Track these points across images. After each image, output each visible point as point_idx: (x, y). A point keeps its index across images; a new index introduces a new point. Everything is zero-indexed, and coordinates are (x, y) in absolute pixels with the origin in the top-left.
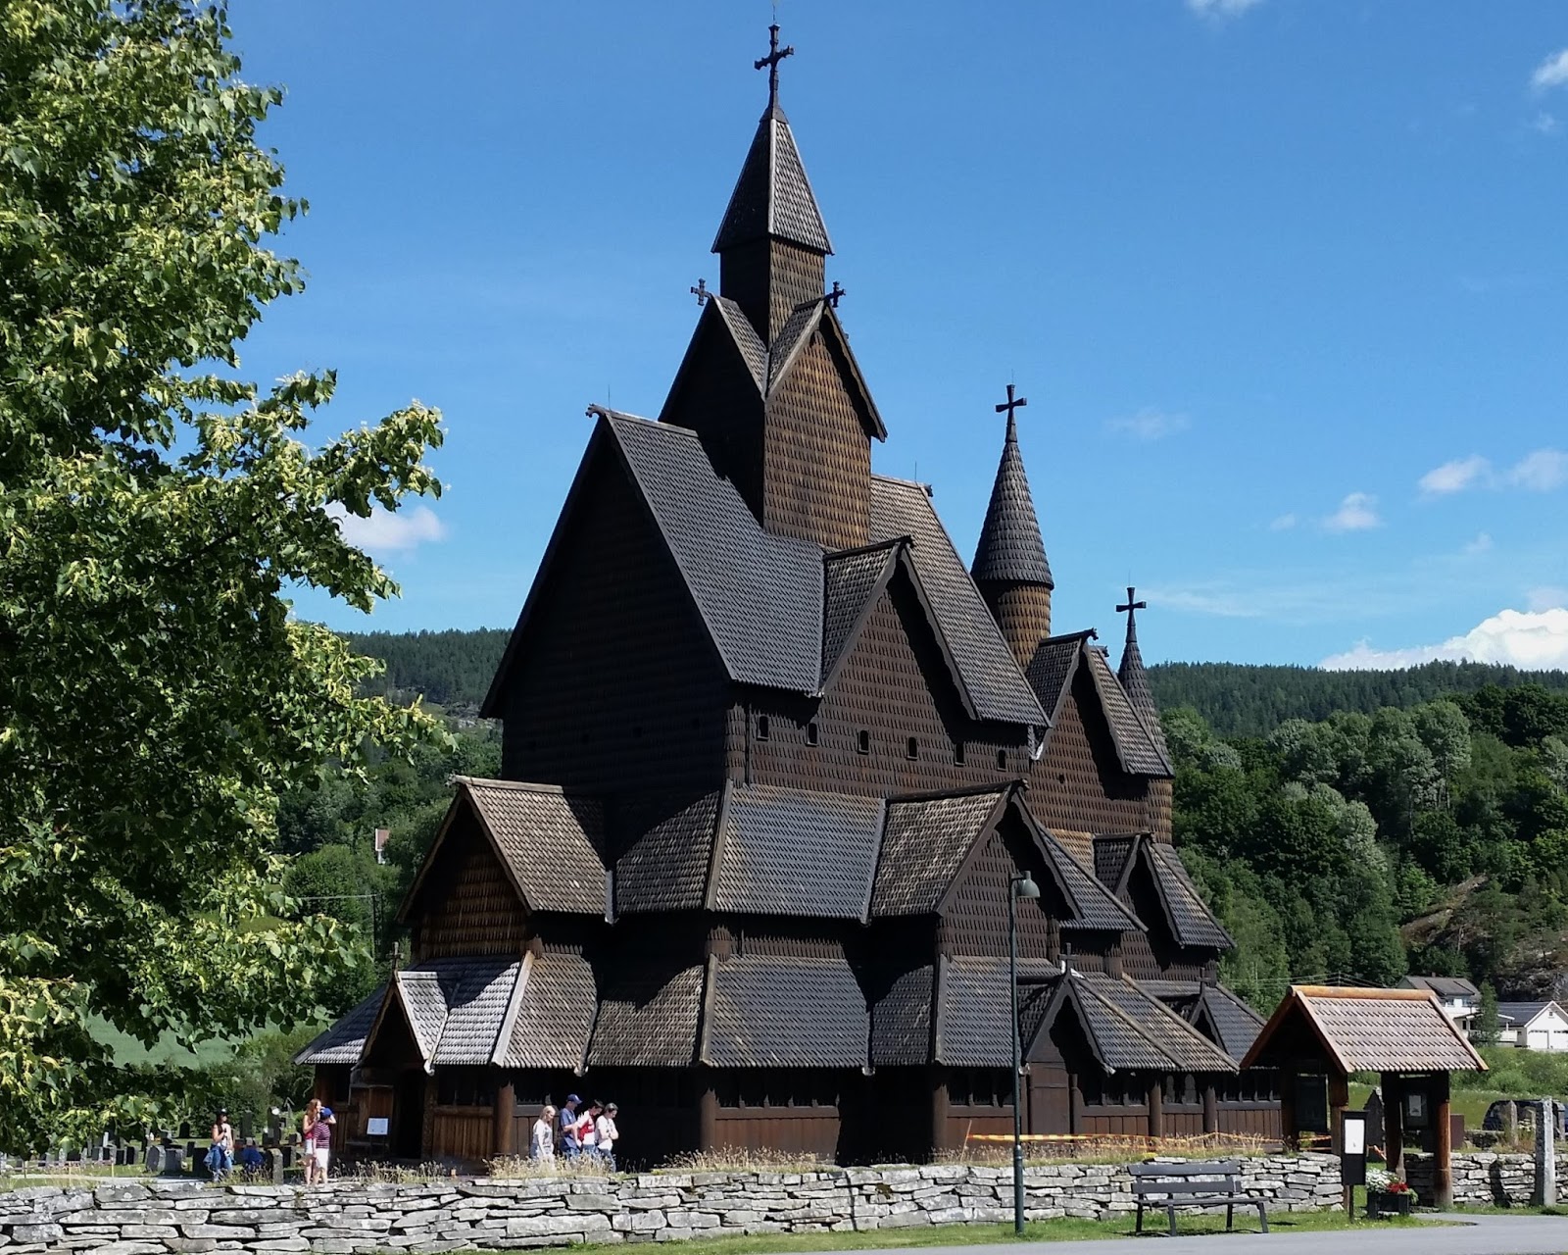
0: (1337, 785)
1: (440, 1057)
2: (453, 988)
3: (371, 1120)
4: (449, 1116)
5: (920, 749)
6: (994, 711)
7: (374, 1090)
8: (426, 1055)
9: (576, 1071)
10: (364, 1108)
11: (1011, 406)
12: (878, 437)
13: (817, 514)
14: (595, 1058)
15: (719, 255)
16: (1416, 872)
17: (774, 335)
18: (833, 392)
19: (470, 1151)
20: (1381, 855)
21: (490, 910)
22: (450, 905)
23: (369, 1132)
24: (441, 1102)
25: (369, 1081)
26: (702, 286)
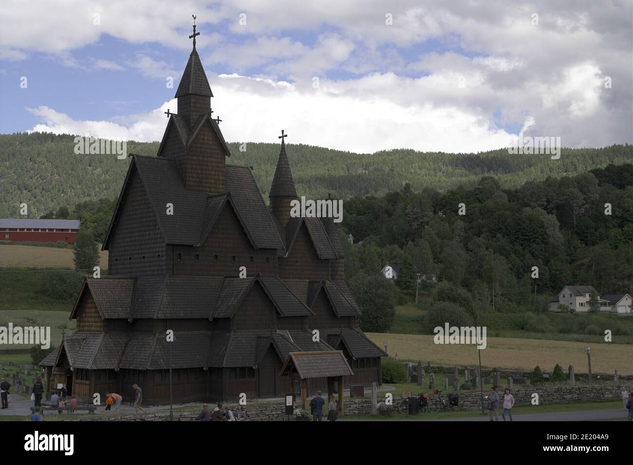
0: (545, 208)
1: (75, 365)
2: (83, 342)
3: (58, 384)
4: (79, 383)
5: (236, 259)
6: (264, 245)
7: (59, 375)
8: (71, 364)
9: (115, 370)
10: (56, 381)
11: (283, 137)
12: (227, 155)
13: (206, 183)
14: (121, 366)
15: (177, 99)
16: (577, 242)
17: (192, 125)
18: (211, 143)
19: (84, 395)
20: (561, 236)
21: (94, 317)
22: (84, 314)
23: (58, 388)
24: (77, 379)
25: (57, 372)
26: (168, 111)
